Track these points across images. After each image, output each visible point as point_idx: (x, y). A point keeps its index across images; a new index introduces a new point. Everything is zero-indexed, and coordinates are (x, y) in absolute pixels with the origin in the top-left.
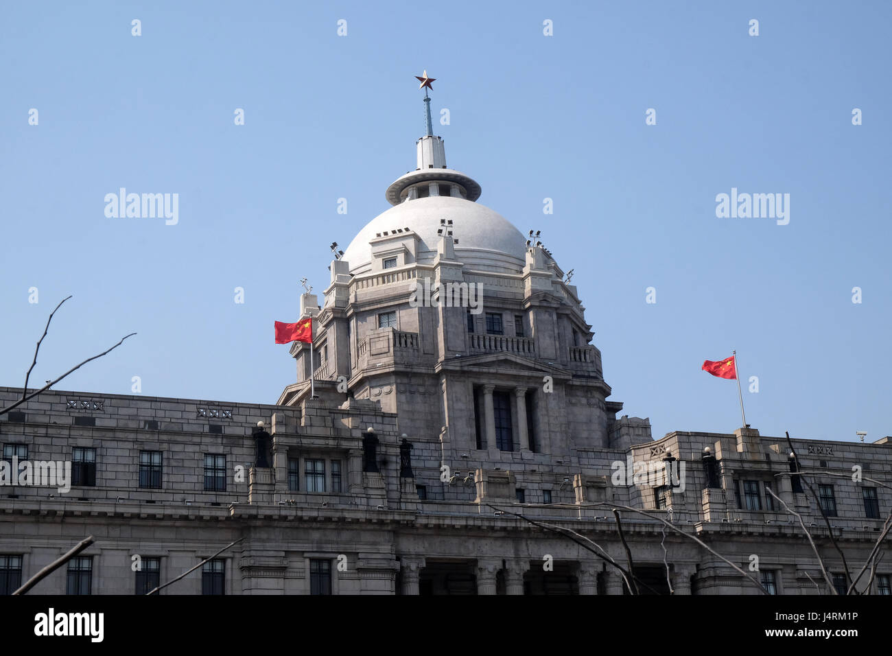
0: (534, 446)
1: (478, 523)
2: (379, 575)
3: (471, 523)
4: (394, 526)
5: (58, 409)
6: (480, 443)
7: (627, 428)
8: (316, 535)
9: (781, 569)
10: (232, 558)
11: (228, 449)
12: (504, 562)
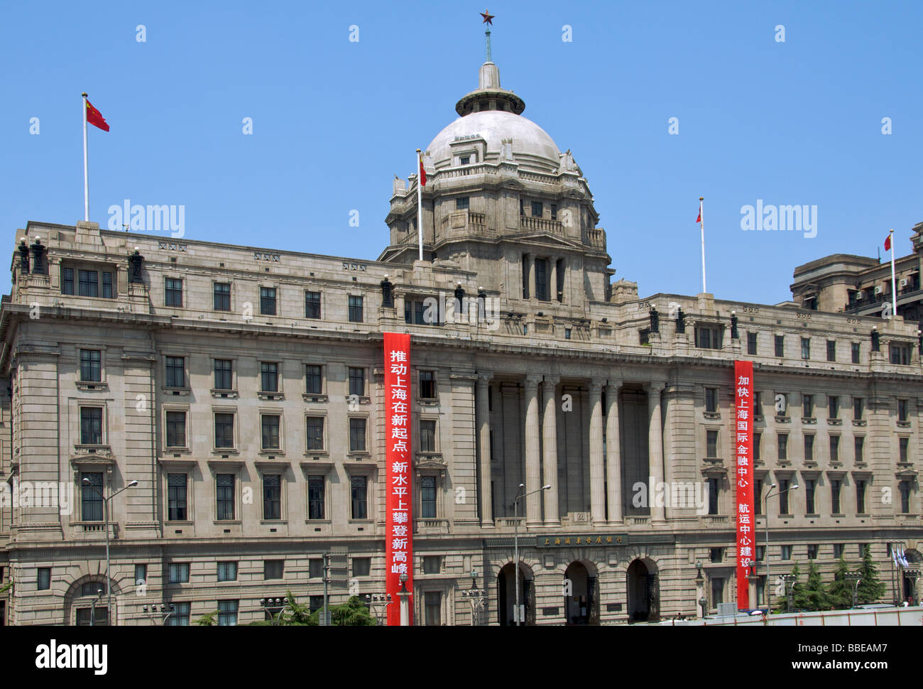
0: (560, 298)
1: (529, 351)
2: (464, 383)
3: (525, 351)
4: (475, 350)
5: (248, 259)
6: (526, 295)
7: (621, 288)
8: (424, 355)
9: (719, 388)
10: (369, 368)
11: (364, 293)
12: (544, 377)
